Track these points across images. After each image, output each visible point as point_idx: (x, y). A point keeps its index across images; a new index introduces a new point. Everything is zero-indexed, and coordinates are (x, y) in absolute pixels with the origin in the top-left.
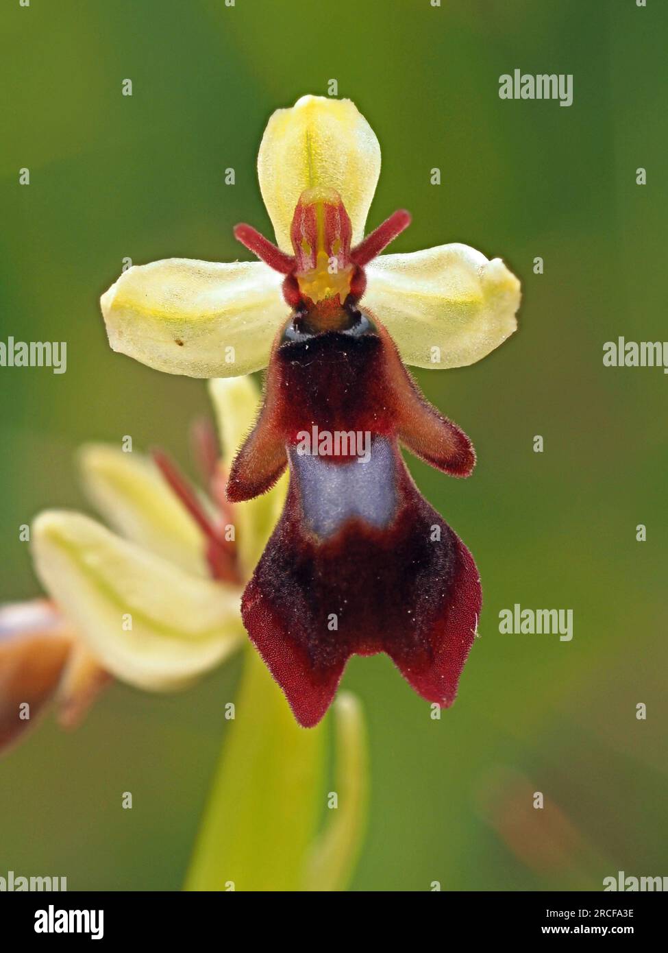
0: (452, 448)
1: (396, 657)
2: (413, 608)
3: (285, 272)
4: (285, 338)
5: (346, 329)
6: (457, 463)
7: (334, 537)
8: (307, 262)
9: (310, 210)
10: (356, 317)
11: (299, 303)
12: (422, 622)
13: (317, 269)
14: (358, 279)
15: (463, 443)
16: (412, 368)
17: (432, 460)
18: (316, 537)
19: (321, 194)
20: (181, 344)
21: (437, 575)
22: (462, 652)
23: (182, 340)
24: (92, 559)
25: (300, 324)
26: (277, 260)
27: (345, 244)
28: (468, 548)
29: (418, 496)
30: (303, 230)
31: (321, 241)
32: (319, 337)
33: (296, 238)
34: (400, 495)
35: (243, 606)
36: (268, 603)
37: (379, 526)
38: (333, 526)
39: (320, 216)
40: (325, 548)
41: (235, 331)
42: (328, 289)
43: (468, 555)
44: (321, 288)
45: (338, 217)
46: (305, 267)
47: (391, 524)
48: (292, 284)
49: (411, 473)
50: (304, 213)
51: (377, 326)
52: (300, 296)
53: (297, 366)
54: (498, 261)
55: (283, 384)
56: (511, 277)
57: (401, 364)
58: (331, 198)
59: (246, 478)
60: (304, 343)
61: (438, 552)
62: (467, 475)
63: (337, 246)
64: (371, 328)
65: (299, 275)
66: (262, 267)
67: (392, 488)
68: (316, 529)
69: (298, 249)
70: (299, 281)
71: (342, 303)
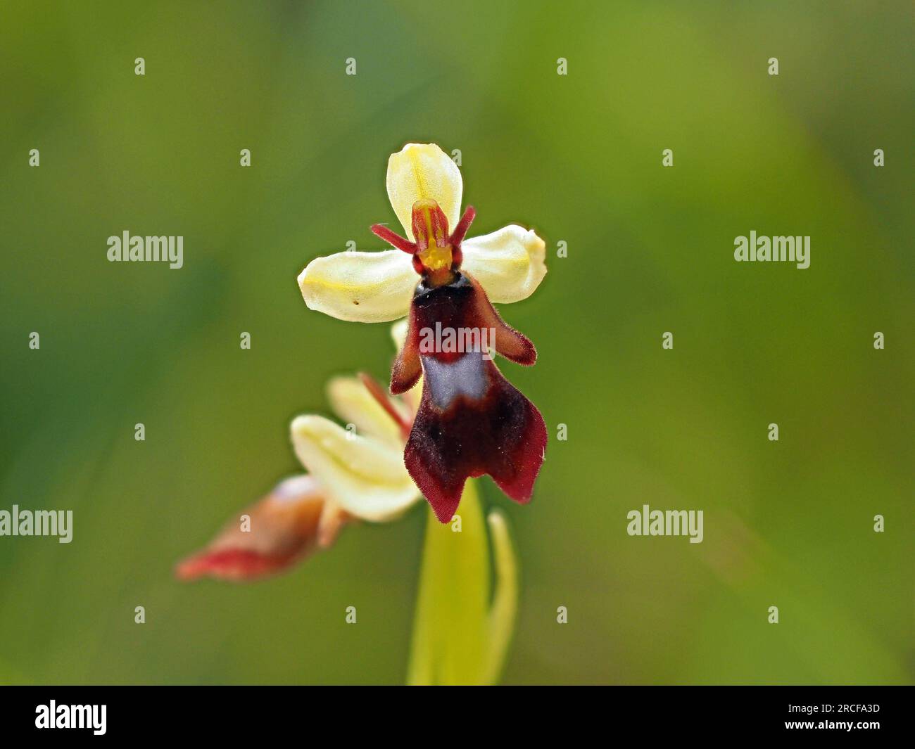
0: (522, 349)
1: (495, 476)
2: (502, 446)
3: (411, 253)
4: (417, 293)
5: (452, 283)
6: (526, 357)
7: (450, 407)
8: (423, 246)
9: (420, 213)
10: (458, 276)
11: (423, 271)
12: (508, 454)
13: (429, 248)
14: (456, 253)
15: (528, 345)
16: (495, 304)
17: (510, 357)
18: (439, 408)
19: (426, 203)
20: (357, 304)
21: (516, 425)
22: (535, 470)
23: (358, 301)
24: (327, 443)
25: (425, 284)
26: (407, 247)
27: (445, 232)
28: (537, 408)
29: (501, 378)
30: (417, 225)
31: (430, 232)
32: (436, 290)
33: (415, 231)
34: (488, 379)
35: (405, 456)
36: (417, 452)
37: (476, 398)
38: (448, 401)
39: (427, 215)
40: (445, 415)
41: (391, 293)
42: (439, 262)
43: (537, 413)
44: (435, 261)
45: (436, 216)
46: (422, 248)
47: (484, 396)
48: (417, 260)
49: (498, 366)
50: (417, 215)
51: (471, 280)
52: (423, 266)
53: (422, 308)
54: (532, 231)
55: (416, 320)
56: (539, 240)
57: (488, 303)
58: (432, 204)
59: (401, 380)
60: (427, 294)
61: (516, 411)
62: (532, 365)
63: (440, 233)
64: (467, 282)
65: (419, 253)
66: (398, 252)
67: (483, 375)
68: (439, 404)
69: (417, 238)
70: (420, 258)
71: (449, 269)
